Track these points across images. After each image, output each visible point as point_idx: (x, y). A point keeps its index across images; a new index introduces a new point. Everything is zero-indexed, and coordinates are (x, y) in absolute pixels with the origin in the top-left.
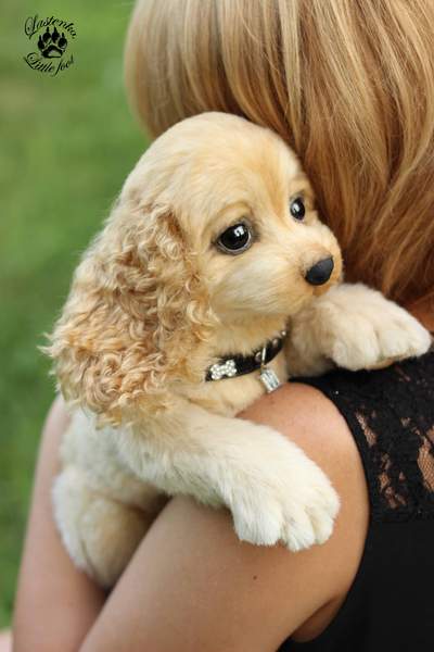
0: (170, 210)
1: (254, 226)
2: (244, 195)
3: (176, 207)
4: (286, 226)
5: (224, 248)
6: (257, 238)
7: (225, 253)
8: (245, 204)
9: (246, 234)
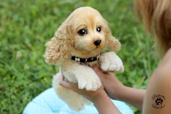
0: (71, 25)
1: (87, 31)
2: (85, 23)
3: (72, 24)
4: (93, 32)
5: (80, 34)
6: (87, 33)
7: (80, 35)
8: (85, 25)
9: (85, 32)
